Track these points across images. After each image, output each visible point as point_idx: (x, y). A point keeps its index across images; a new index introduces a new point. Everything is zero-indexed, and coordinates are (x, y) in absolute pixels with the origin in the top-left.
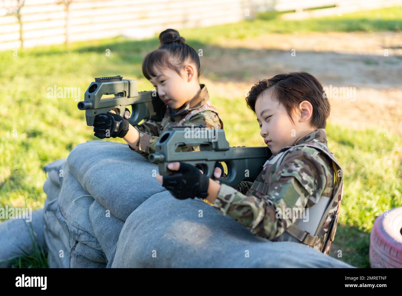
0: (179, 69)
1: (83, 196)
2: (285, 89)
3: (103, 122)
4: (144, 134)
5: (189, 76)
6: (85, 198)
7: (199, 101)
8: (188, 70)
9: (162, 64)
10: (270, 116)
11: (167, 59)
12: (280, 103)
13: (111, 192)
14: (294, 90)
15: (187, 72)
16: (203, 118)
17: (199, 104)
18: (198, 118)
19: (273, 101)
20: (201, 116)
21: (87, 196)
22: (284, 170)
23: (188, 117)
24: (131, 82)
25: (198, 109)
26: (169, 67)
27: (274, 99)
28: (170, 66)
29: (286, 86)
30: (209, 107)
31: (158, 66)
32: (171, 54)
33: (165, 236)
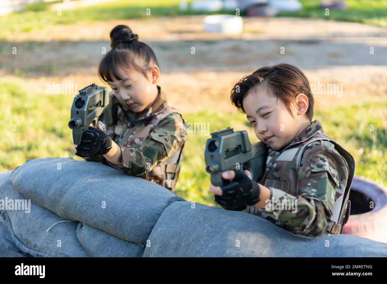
0: (145, 71)
1: (58, 223)
2: (280, 84)
3: (89, 141)
4: (124, 148)
5: (153, 78)
6: (61, 224)
7: (161, 104)
8: (153, 71)
9: (128, 67)
10: (269, 113)
11: (133, 61)
12: (277, 99)
13: (115, 214)
14: (289, 84)
15: (152, 74)
16: (173, 122)
17: (162, 106)
18: (168, 123)
19: (270, 97)
20: (170, 120)
21: (63, 222)
22: (312, 166)
23: (156, 122)
24: (106, 90)
25: (163, 113)
26: (136, 70)
27: (270, 94)
28: (137, 68)
29: (280, 81)
30: (172, 110)
31: (124, 69)
32: (136, 55)
33: (227, 251)
